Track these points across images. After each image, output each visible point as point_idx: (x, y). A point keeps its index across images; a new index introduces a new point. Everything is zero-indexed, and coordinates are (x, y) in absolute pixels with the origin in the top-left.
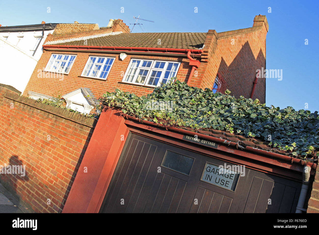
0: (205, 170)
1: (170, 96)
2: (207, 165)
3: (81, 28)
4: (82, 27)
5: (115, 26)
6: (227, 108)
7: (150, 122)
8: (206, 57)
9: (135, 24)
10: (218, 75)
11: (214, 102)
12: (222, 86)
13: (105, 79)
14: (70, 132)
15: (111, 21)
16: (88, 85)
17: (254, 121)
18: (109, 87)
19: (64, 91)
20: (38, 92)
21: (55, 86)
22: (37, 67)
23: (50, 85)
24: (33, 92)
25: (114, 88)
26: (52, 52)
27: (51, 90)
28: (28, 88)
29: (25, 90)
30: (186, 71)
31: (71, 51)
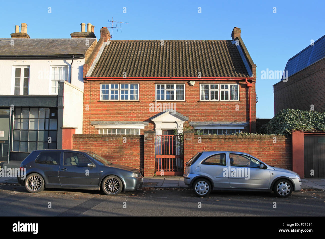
3: (92, 48)
8: (255, 81)
9: (112, 28)
13: (184, 100)
18: (191, 106)
19: (143, 115)
20: (106, 121)
21: (128, 112)
22: (85, 98)
23: (120, 112)
24: (99, 121)
25: (196, 106)
26: (100, 82)
27: (125, 116)
28: (87, 119)
29: (84, 121)
30: (244, 89)
31: (129, 81)
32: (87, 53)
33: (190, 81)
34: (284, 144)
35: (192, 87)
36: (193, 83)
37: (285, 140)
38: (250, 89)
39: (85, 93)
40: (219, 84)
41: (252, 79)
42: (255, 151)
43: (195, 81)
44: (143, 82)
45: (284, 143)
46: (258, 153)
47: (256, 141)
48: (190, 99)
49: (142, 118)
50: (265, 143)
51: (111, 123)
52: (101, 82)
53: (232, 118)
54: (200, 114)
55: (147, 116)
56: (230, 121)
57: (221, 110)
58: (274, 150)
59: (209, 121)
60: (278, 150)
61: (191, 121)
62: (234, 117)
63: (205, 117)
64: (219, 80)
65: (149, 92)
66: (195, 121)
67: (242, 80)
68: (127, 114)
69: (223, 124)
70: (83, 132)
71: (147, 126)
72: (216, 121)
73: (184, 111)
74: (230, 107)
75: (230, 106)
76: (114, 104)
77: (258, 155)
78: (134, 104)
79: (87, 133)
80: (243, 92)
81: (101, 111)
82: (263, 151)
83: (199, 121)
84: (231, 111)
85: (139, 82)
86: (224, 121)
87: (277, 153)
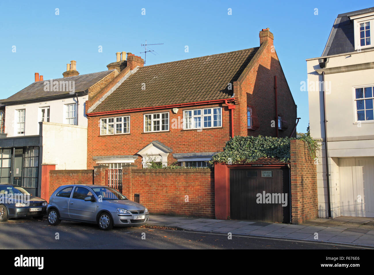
0: (262, 173)
1: (235, 146)
2: (262, 172)
3: (106, 81)
4: (106, 80)
5: (130, 63)
6: (262, 145)
7: (237, 164)
8: (237, 101)
9: (146, 52)
10: (248, 106)
11: (256, 144)
12: (252, 110)
13: (168, 130)
15: (118, 54)
16: (156, 138)
17: (273, 149)
18: (175, 136)
19: (133, 148)
20: (104, 155)
21: (122, 146)
22: (89, 134)
23: (115, 146)
24: (99, 156)
25: (179, 135)
26: (99, 117)
27: (119, 150)
28: (91, 154)
29: (88, 157)
30: (227, 112)
31: (122, 113)
32: (93, 89)
33: (172, 108)
34: (209, 178)
35: (175, 115)
36: (176, 110)
37: (210, 174)
38: (232, 111)
39: (89, 129)
40: (202, 109)
41: (233, 100)
42: (182, 187)
43: (178, 108)
44: (134, 113)
45: (209, 177)
46: (184, 189)
47: (183, 175)
49: (133, 151)
50: (191, 177)
51: (108, 158)
52: (101, 117)
53: (215, 148)
54: (183, 145)
55: (137, 150)
56: (213, 151)
57: (203, 139)
58: (200, 185)
59: (192, 152)
60: (203, 185)
61: (174, 153)
62: (216, 146)
63: (188, 147)
64: (199, 104)
65: (138, 123)
66: (178, 153)
67: (222, 102)
68: (121, 147)
69: (205, 155)
70: (87, 168)
71: (137, 160)
72: (198, 152)
73: (169, 142)
74: (213, 135)
75: (212, 133)
76: (111, 138)
77: (184, 191)
78: (126, 137)
79: (90, 168)
80: (226, 116)
81: (100, 145)
82: (189, 187)
83: (182, 152)
84: (213, 140)
85: (130, 114)
86: (207, 152)
87: (203, 189)
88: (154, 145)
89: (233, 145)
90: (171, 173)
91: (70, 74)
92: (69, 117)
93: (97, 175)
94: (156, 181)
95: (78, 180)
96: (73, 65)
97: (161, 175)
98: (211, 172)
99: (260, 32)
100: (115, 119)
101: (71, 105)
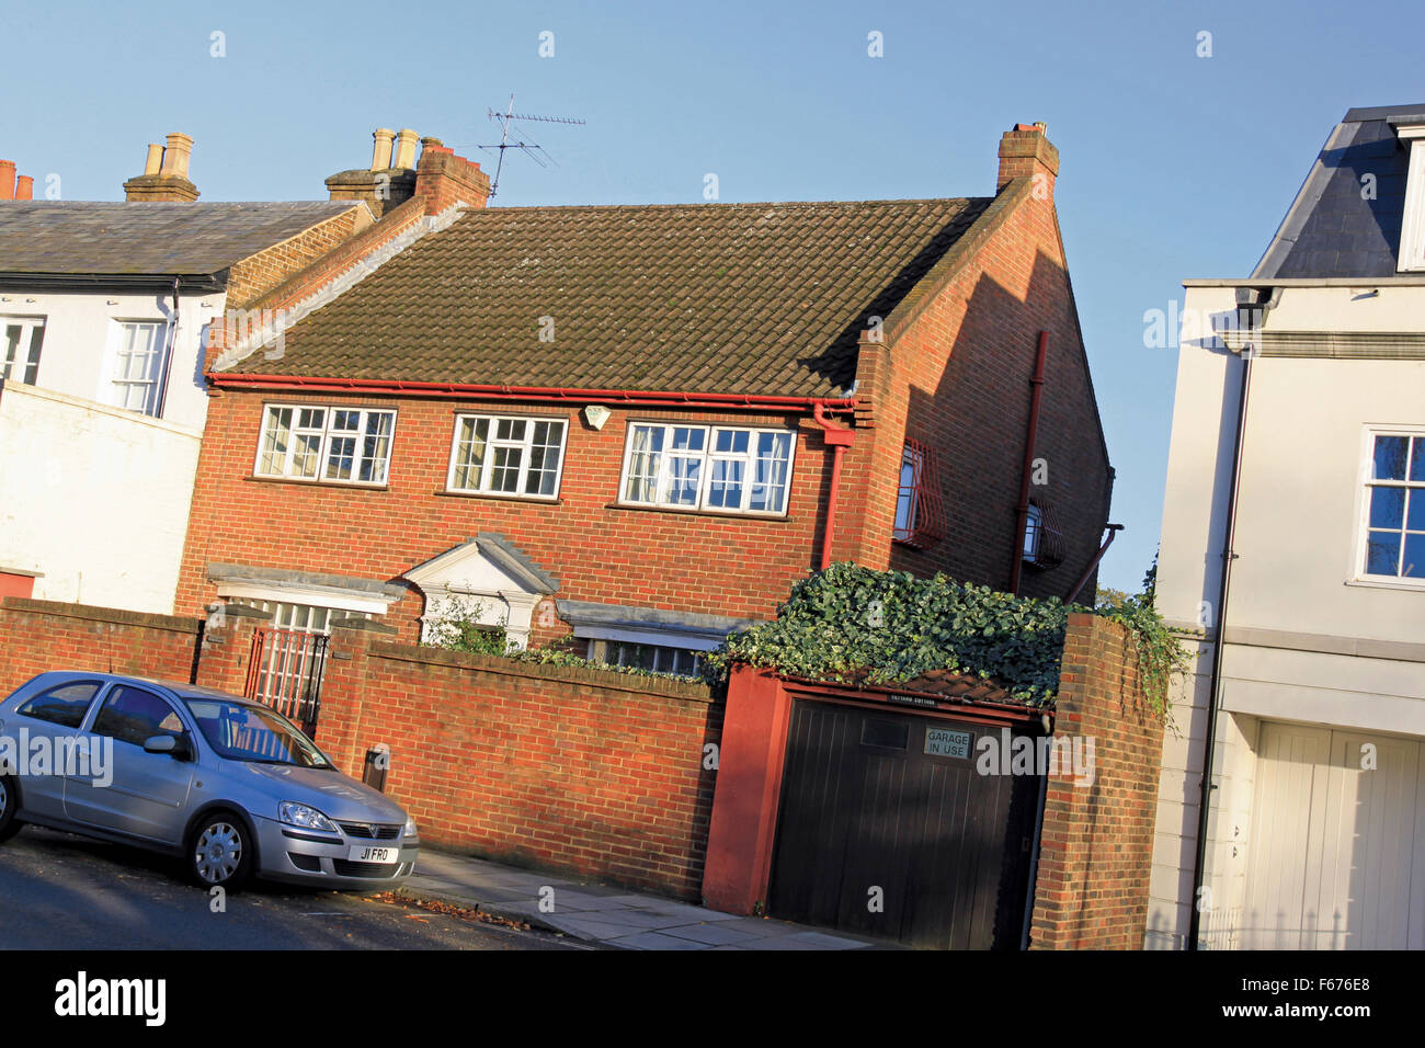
0: (927, 739)
1: (831, 604)
2: (929, 731)
3: (312, 247)
4: (314, 242)
5: (430, 183)
6: (943, 619)
7: (830, 682)
8: (867, 415)
9: (502, 147)
10: (907, 442)
11: (920, 611)
12: (925, 463)
13: (554, 497)
14: (659, 718)
15: (384, 138)
16: (493, 523)
17: (989, 642)
18: (579, 524)
19: (391, 552)
20: (260, 565)
21: (342, 535)
22: (205, 463)
23: (313, 532)
24: (236, 564)
25: (599, 525)
26: (263, 396)
27: (326, 552)
28: (199, 552)
29: (186, 562)
30: (818, 456)
31: (363, 395)
32: (249, 270)
33: (584, 405)
34: (698, 728)
35: (591, 433)
36: (599, 416)
37: (706, 711)
38: (839, 456)
39: (208, 440)
40: (711, 425)
41: (850, 406)
42: (578, 747)
43: (609, 406)
44: (414, 402)
45: (699, 723)
46: (587, 757)
47: (589, 698)
48: (579, 491)
49: (386, 564)
50: (624, 712)
51: (273, 578)
52: (268, 396)
53: (742, 600)
54: (607, 567)
55: (406, 560)
56: (731, 614)
57: (697, 554)
58: (658, 752)
59: (641, 604)
60: (669, 753)
61: (565, 597)
62: (749, 594)
63: (628, 582)
64: (703, 404)
65: (427, 448)
66: (583, 598)
67: (802, 409)
68: (338, 541)
69: (695, 624)
70: (177, 609)
71: (399, 603)
72: (669, 608)
73: (548, 548)
74: (741, 544)
75: (739, 537)
76: (299, 494)
77: (586, 765)
78: (365, 500)
79: (187, 610)
80: (809, 471)
81: (247, 519)
82: (607, 751)
83: (599, 600)
84: (740, 565)
85: (399, 402)
86: (705, 611)
87: (667, 770)
88: (482, 551)
89: (821, 601)
90: (539, 682)
91: (156, 189)
92: (126, 376)
93: (213, 647)
94: (472, 706)
95: (127, 656)
96: (175, 154)
97: (496, 685)
98: (712, 701)
99: (1005, 133)
100: (330, 416)
101: (142, 327)
